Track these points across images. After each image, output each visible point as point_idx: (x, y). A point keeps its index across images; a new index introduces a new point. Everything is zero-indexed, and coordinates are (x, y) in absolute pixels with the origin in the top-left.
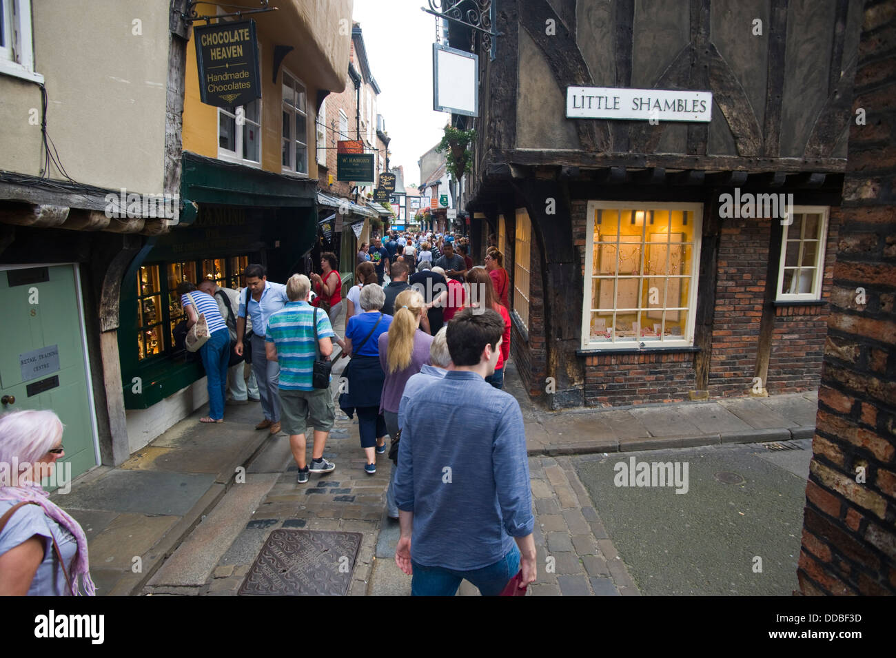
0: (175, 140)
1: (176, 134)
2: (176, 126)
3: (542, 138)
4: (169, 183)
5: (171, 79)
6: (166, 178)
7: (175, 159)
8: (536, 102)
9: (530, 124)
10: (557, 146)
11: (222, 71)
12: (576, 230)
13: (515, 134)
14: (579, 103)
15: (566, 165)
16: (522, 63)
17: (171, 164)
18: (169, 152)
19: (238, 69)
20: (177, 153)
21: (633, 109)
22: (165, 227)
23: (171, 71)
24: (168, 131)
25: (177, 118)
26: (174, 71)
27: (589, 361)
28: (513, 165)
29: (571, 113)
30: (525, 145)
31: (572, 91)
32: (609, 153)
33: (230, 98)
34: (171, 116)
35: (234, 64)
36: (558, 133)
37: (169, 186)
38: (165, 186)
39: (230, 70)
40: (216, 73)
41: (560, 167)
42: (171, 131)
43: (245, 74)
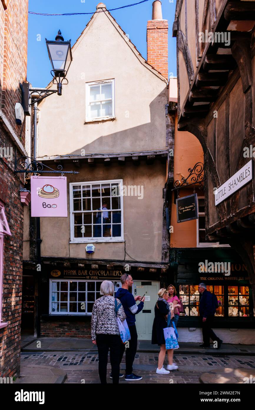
0: (166, 245)
1: (166, 244)
2: (166, 242)
4: (164, 258)
5: (164, 229)
6: (162, 257)
7: (166, 251)
8: (212, 203)
9: (211, 214)
13: (209, 220)
15: (217, 230)
17: (164, 252)
18: (163, 249)
20: (167, 249)
21: (229, 190)
22: (163, 271)
23: (164, 227)
24: (163, 243)
25: (166, 239)
26: (165, 226)
34: (164, 239)
37: (164, 259)
38: (162, 259)
41: (216, 232)
42: (165, 243)
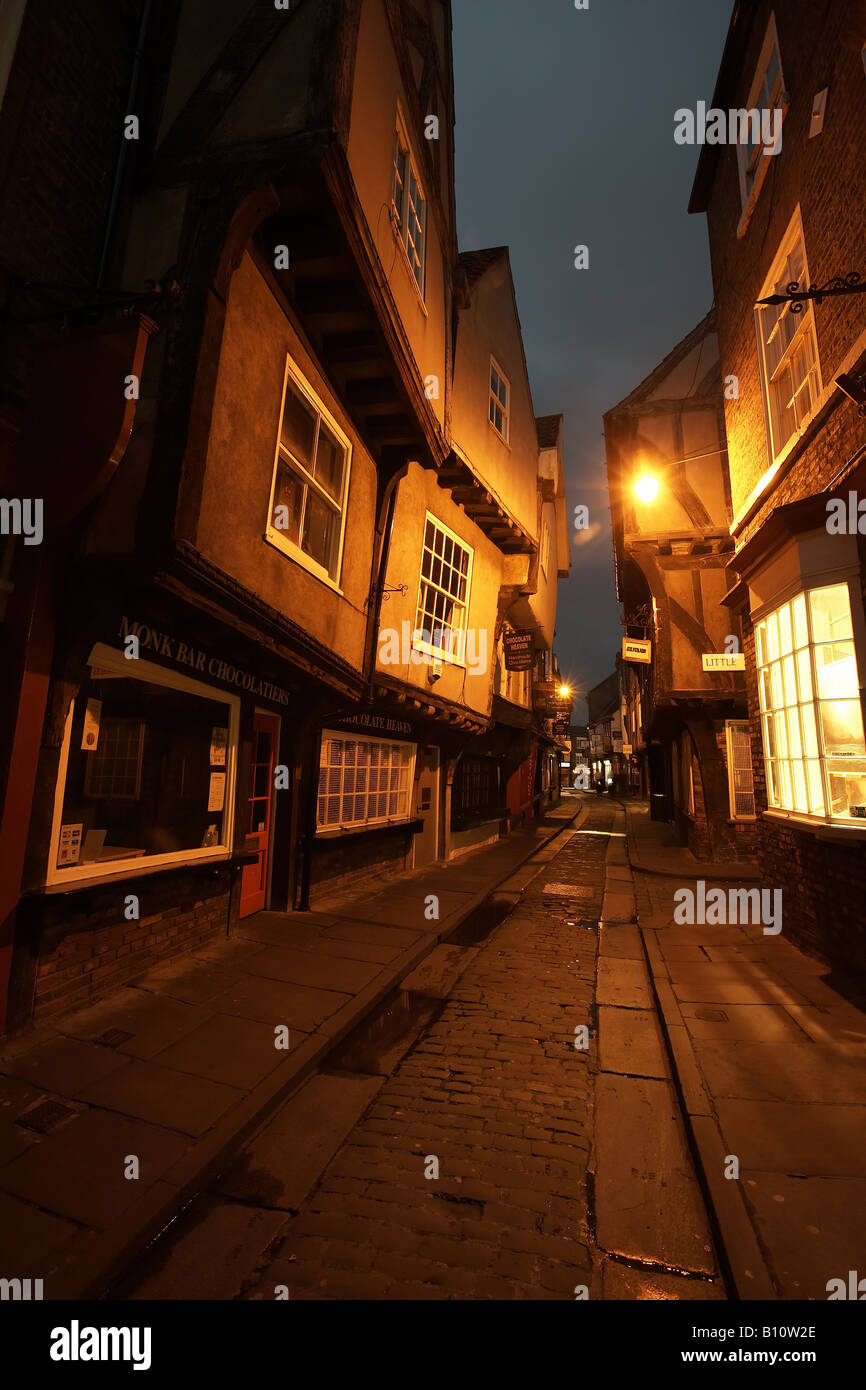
0: (492, 688)
1: (492, 685)
3: (689, 682)
8: (684, 665)
9: (681, 675)
10: (698, 687)
11: (518, 654)
12: (719, 738)
13: (672, 681)
14: (710, 662)
15: (704, 698)
16: (674, 643)
18: (490, 693)
19: (525, 654)
25: (493, 677)
27: (737, 827)
28: (675, 699)
29: (705, 668)
30: (679, 686)
31: (705, 656)
32: (733, 690)
33: (520, 667)
34: (491, 676)
35: (523, 652)
36: (699, 680)
39: (521, 654)
40: (512, 655)
41: (701, 699)
43: (528, 656)
